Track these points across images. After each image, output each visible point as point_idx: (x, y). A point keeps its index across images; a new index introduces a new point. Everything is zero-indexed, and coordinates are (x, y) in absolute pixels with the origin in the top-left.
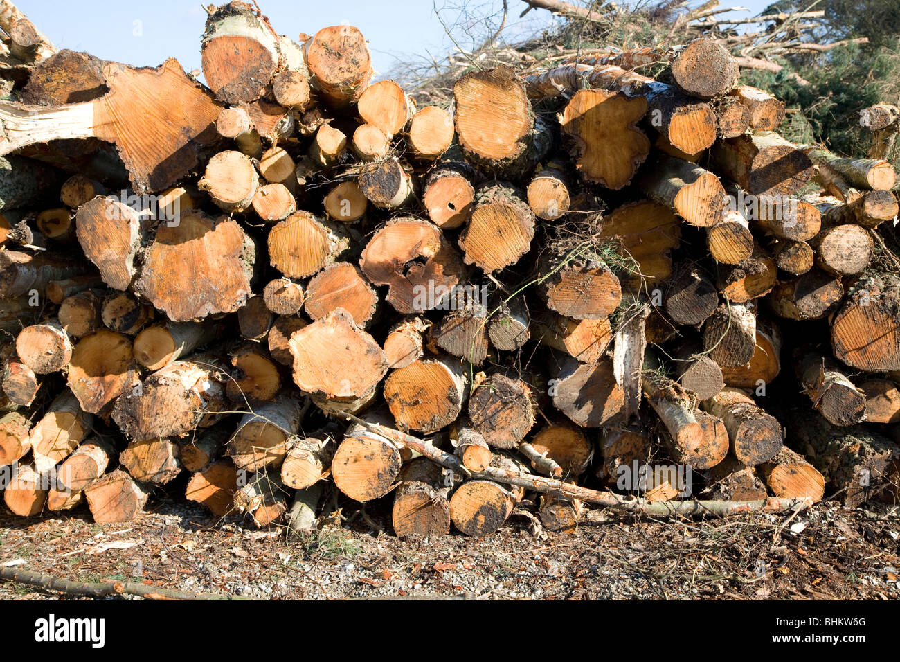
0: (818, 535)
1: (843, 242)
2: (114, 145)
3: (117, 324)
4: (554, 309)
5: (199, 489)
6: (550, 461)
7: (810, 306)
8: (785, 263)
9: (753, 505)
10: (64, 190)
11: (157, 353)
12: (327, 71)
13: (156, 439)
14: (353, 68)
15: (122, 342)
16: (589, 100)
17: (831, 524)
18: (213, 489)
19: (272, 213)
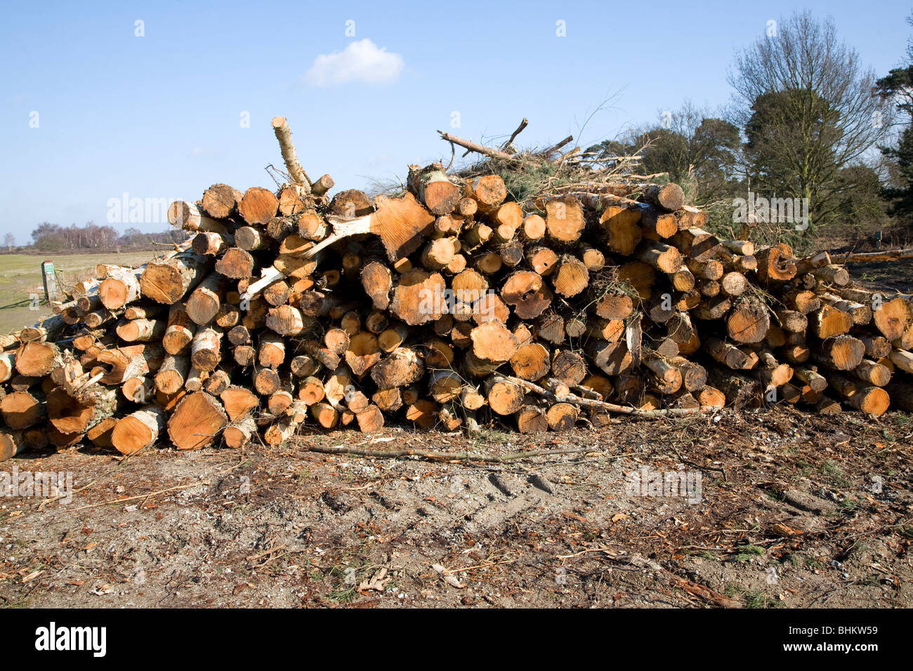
0: (727, 421)
1: (732, 280)
2: (380, 236)
3: (376, 328)
4: (600, 315)
5: (413, 413)
6: (595, 392)
7: (717, 312)
8: (706, 291)
9: (694, 410)
10: (344, 260)
11: (390, 344)
12: (486, 198)
13: (393, 387)
14: (499, 196)
15: (372, 338)
16: (613, 212)
17: (732, 416)
18: (420, 413)
19: (457, 269)
